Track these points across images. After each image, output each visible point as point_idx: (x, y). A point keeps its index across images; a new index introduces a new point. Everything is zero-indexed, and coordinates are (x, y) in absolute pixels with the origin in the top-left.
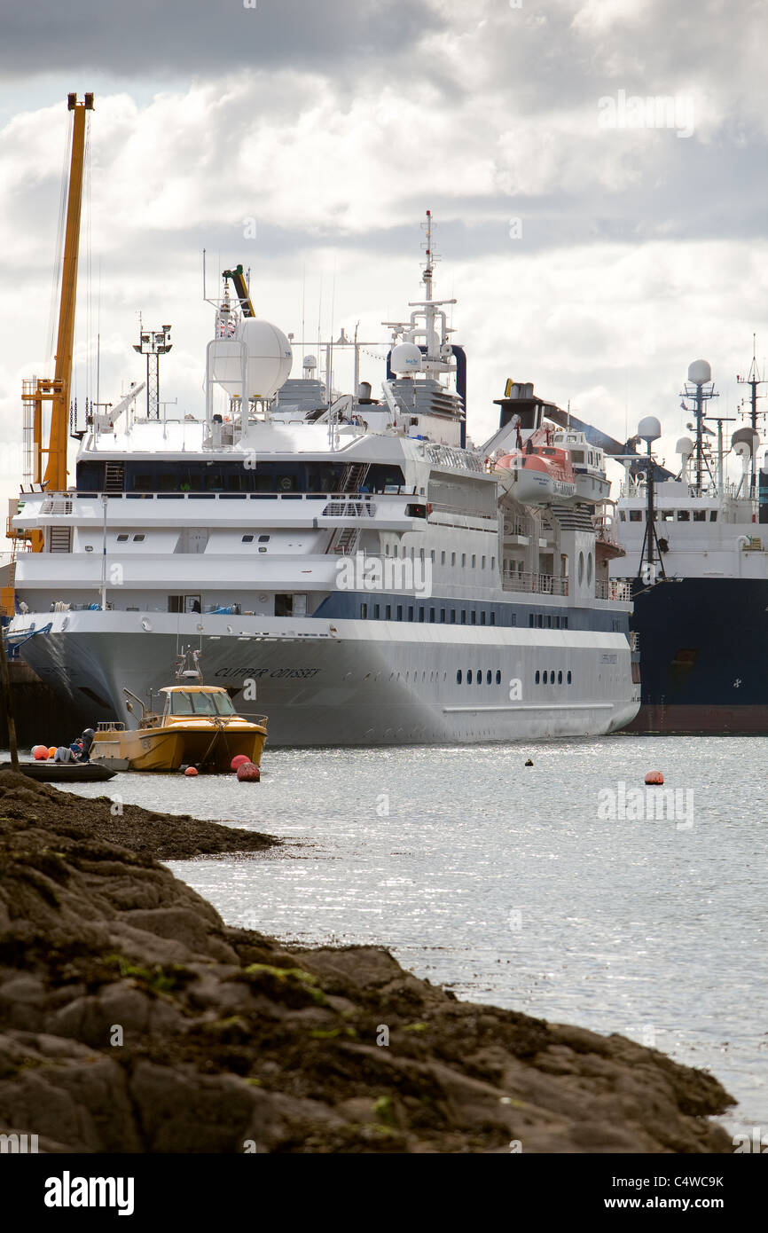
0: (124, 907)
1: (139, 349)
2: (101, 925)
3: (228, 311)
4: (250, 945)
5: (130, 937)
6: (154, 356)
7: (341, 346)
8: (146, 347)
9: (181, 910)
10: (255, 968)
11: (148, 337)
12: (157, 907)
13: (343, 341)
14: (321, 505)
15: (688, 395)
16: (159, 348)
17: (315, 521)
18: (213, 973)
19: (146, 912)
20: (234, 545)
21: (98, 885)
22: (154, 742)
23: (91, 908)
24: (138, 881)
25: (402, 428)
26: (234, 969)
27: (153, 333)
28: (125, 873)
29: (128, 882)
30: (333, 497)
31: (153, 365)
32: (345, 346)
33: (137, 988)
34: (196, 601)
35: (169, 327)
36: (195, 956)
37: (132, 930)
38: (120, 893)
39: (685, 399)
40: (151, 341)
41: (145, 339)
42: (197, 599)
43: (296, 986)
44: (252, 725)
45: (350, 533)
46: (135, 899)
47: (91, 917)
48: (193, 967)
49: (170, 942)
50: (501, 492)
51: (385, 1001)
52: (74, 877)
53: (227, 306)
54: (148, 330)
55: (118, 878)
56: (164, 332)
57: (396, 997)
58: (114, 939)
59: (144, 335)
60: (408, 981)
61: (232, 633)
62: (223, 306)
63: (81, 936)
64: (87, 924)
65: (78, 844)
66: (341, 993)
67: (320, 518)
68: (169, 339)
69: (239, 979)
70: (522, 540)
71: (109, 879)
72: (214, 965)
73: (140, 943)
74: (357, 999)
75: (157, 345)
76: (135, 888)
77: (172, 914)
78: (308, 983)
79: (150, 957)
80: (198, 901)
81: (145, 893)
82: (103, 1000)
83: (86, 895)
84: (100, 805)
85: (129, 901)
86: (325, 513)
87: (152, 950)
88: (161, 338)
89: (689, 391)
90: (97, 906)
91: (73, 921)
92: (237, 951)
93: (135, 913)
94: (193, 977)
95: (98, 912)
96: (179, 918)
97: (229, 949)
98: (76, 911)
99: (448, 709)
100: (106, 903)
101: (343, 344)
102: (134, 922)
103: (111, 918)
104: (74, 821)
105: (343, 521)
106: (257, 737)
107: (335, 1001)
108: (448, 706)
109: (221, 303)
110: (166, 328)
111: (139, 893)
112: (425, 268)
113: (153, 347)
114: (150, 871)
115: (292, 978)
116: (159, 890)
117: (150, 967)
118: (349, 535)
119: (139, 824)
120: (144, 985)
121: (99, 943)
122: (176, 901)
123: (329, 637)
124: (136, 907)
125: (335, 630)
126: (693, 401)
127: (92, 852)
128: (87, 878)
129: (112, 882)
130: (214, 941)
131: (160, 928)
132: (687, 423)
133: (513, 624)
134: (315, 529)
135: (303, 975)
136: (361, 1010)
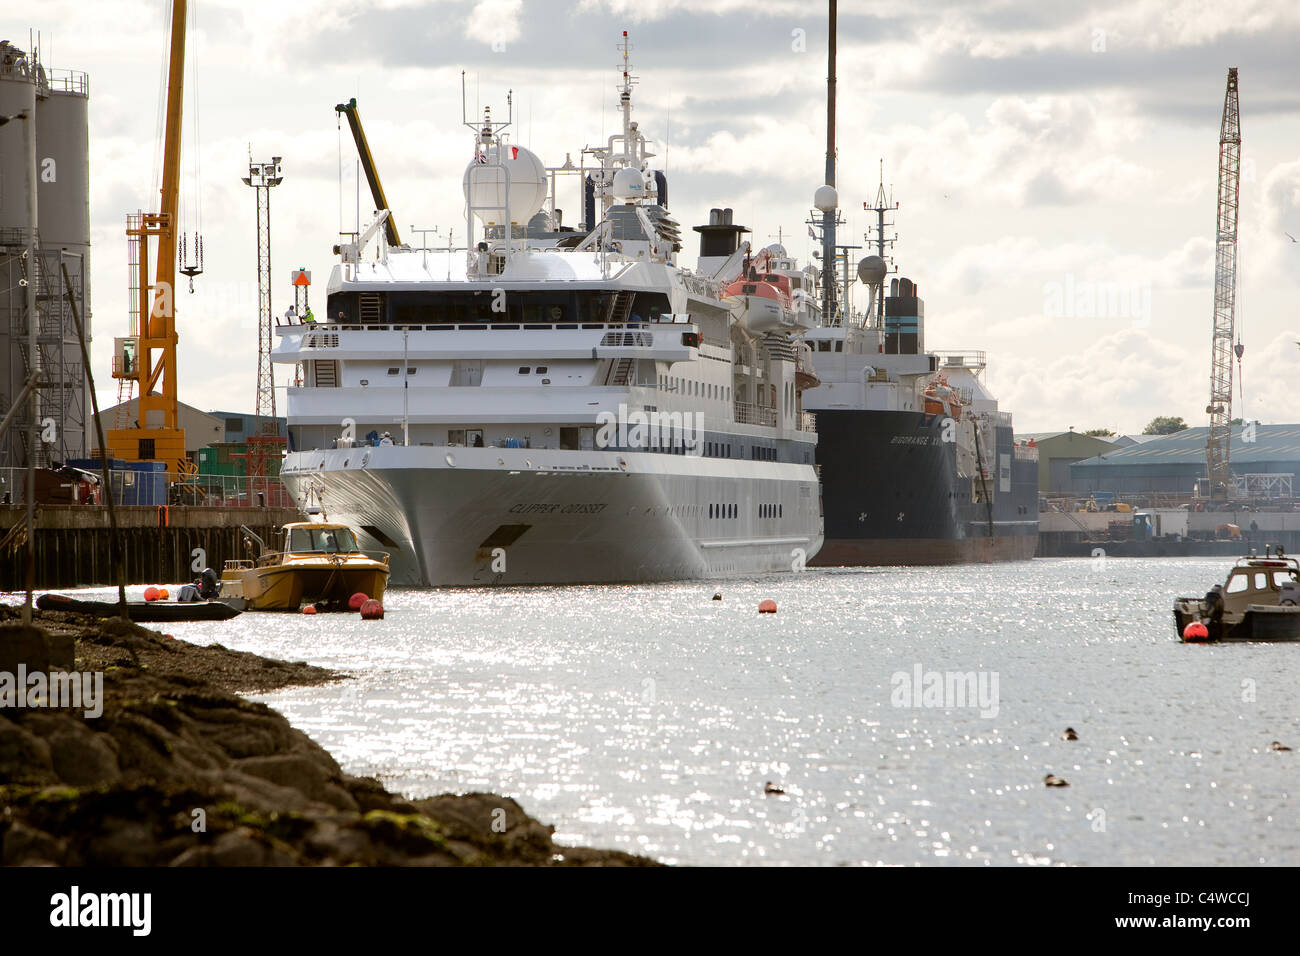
0: (237, 754)
1: (248, 181)
2: (215, 773)
3: (490, 135)
4: (369, 792)
5: (245, 785)
6: (264, 189)
7: (567, 172)
8: (256, 180)
9: (297, 757)
10: (375, 815)
11: (257, 170)
12: (272, 754)
13: (568, 166)
14: (599, 334)
15: (814, 222)
16: (269, 180)
17: (594, 351)
18: (332, 820)
19: (261, 760)
20: (511, 377)
21: (211, 734)
22: (271, 580)
23: (205, 756)
24: (253, 729)
25: (663, 255)
26: (355, 816)
27: (263, 165)
28: (240, 721)
29: (243, 730)
30: (611, 327)
31: (263, 198)
32: (571, 172)
33: (252, 837)
34: (478, 436)
35: (280, 159)
36: (312, 804)
37: (247, 778)
38: (235, 741)
39: (812, 226)
40: (261, 173)
41: (255, 171)
42: (479, 433)
43: (416, 833)
44: (372, 562)
45: (627, 363)
46: (250, 747)
47: (204, 766)
48: (310, 814)
49: (287, 791)
50: (732, 321)
51: (509, 846)
52: (187, 725)
53: (489, 130)
54: (257, 161)
55: (232, 726)
56: (274, 164)
57: (519, 843)
58: (228, 788)
59: (253, 167)
60: (533, 827)
61: (530, 468)
62: (484, 130)
63: (194, 786)
64: (200, 773)
65: (190, 692)
66: (464, 839)
67: (599, 348)
68: (279, 170)
69: (360, 826)
70: (746, 370)
71: (222, 727)
72: (332, 812)
73: (255, 790)
74: (480, 846)
75: (267, 177)
76: (250, 736)
77: (288, 762)
78: (430, 829)
79: (265, 805)
80: (315, 748)
81: (260, 742)
82: (218, 850)
83: (199, 744)
84: (213, 652)
85: (244, 749)
86: (602, 344)
87: (267, 797)
88: (271, 170)
89: (816, 218)
90: (211, 754)
91: (185, 770)
92: (356, 798)
93: (250, 761)
94: (310, 825)
95: (212, 762)
96: (296, 766)
97: (348, 797)
98: (188, 758)
99: (706, 544)
100: (219, 751)
101: (568, 169)
102: (246, 770)
103: (224, 766)
104: (186, 669)
105: (620, 351)
106: (377, 575)
107: (455, 847)
108: (706, 540)
109: (482, 127)
110: (277, 160)
111: (253, 742)
112: (622, 90)
113: (263, 179)
114: (265, 718)
115: (412, 825)
116: (275, 738)
117: (266, 815)
118: (627, 365)
119: (254, 671)
120: (260, 834)
121: (213, 791)
122: (293, 749)
123: (620, 471)
124: (251, 754)
125: (624, 463)
126: (819, 228)
127: (205, 699)
128: (199, 727)
129: (226, 730)
130: (331, 787)
131: (276, 776)
132: (813, 251)
133: (740, 456)
134: (594, 360)
135: (424, 821)
136: (484, 856)
